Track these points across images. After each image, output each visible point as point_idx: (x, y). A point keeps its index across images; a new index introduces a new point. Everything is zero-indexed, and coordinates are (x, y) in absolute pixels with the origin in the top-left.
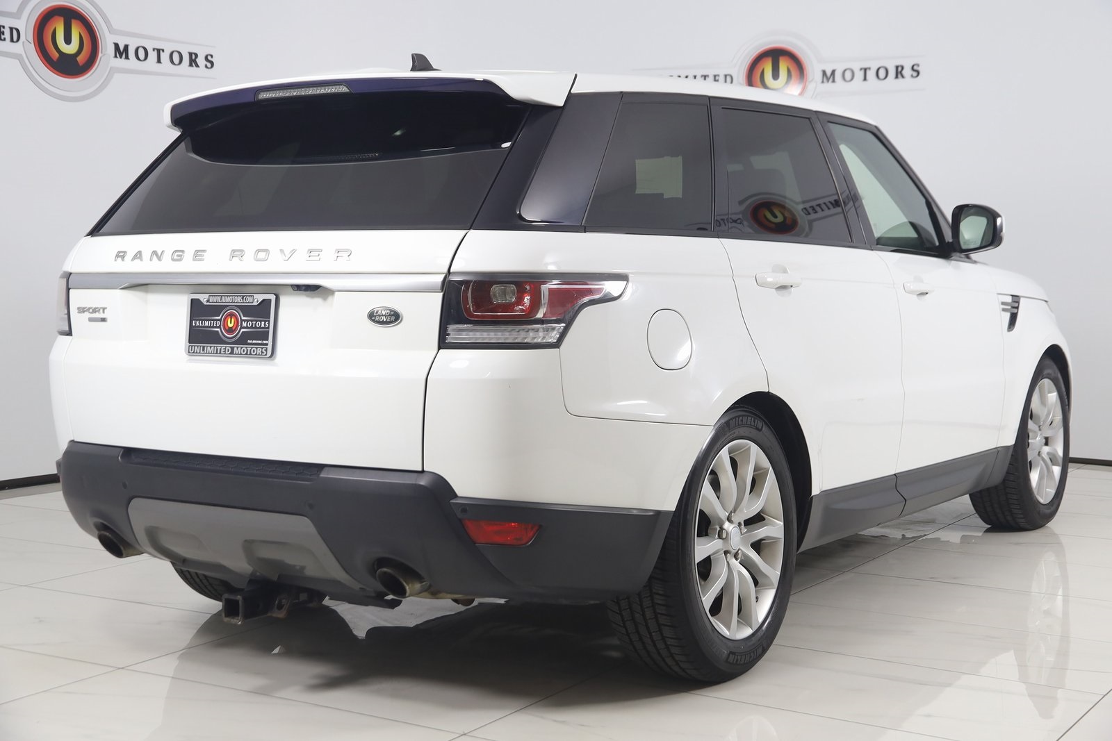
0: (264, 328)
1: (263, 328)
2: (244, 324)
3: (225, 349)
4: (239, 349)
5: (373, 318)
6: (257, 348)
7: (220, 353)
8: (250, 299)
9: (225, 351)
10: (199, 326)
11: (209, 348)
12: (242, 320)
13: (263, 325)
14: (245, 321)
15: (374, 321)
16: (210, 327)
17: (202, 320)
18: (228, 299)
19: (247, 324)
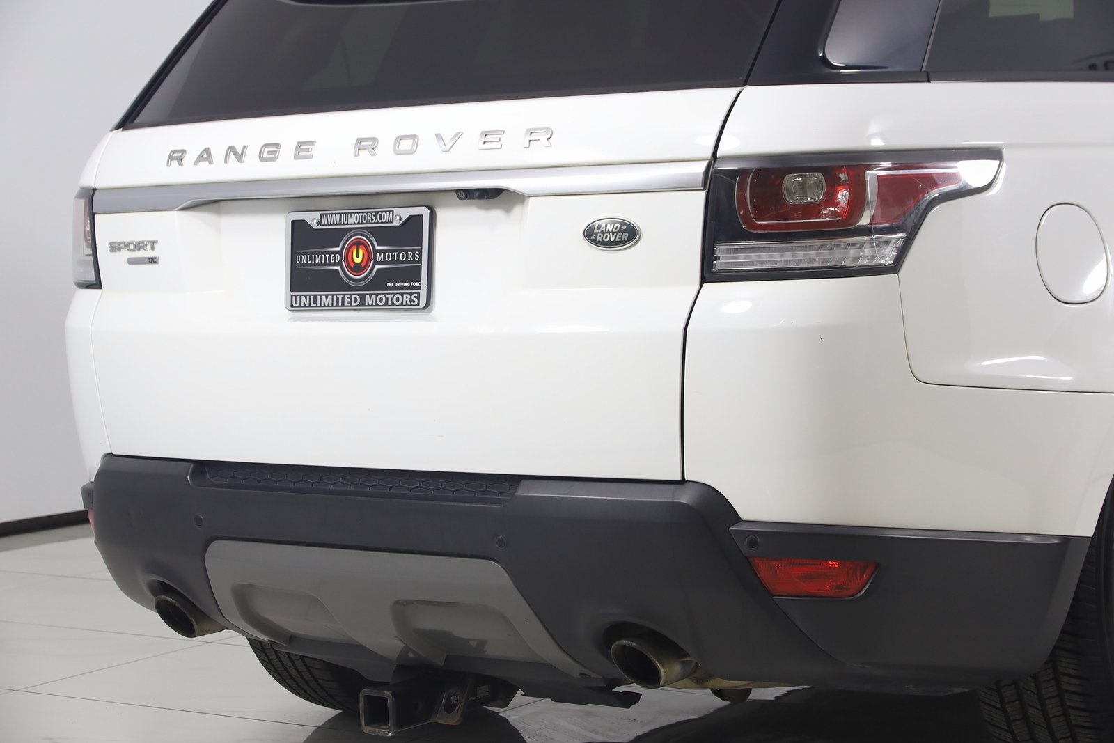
0: (414, 261)
1: (411, 262)
2: (380, 257)
3: (351, 298)
4: (374, 296)
5: (593, 237)
6: (402, 294)
7: (343, 305)
8: (389, 217)
9: (350, 302)
10: (307, 264)
11: (324, 297)
12: (376, 251)
13: (410, 257)
14: (380, 251)
15: (595, 242)
16: (326, 264)
17: (311, 254)
18: (351, 219)
19: (384, 257)
